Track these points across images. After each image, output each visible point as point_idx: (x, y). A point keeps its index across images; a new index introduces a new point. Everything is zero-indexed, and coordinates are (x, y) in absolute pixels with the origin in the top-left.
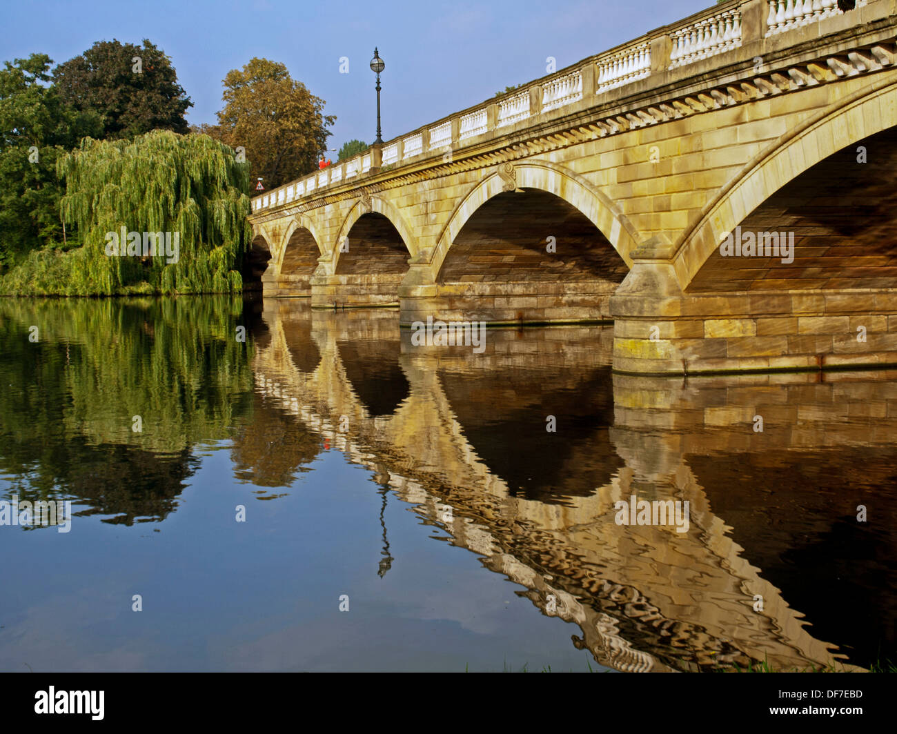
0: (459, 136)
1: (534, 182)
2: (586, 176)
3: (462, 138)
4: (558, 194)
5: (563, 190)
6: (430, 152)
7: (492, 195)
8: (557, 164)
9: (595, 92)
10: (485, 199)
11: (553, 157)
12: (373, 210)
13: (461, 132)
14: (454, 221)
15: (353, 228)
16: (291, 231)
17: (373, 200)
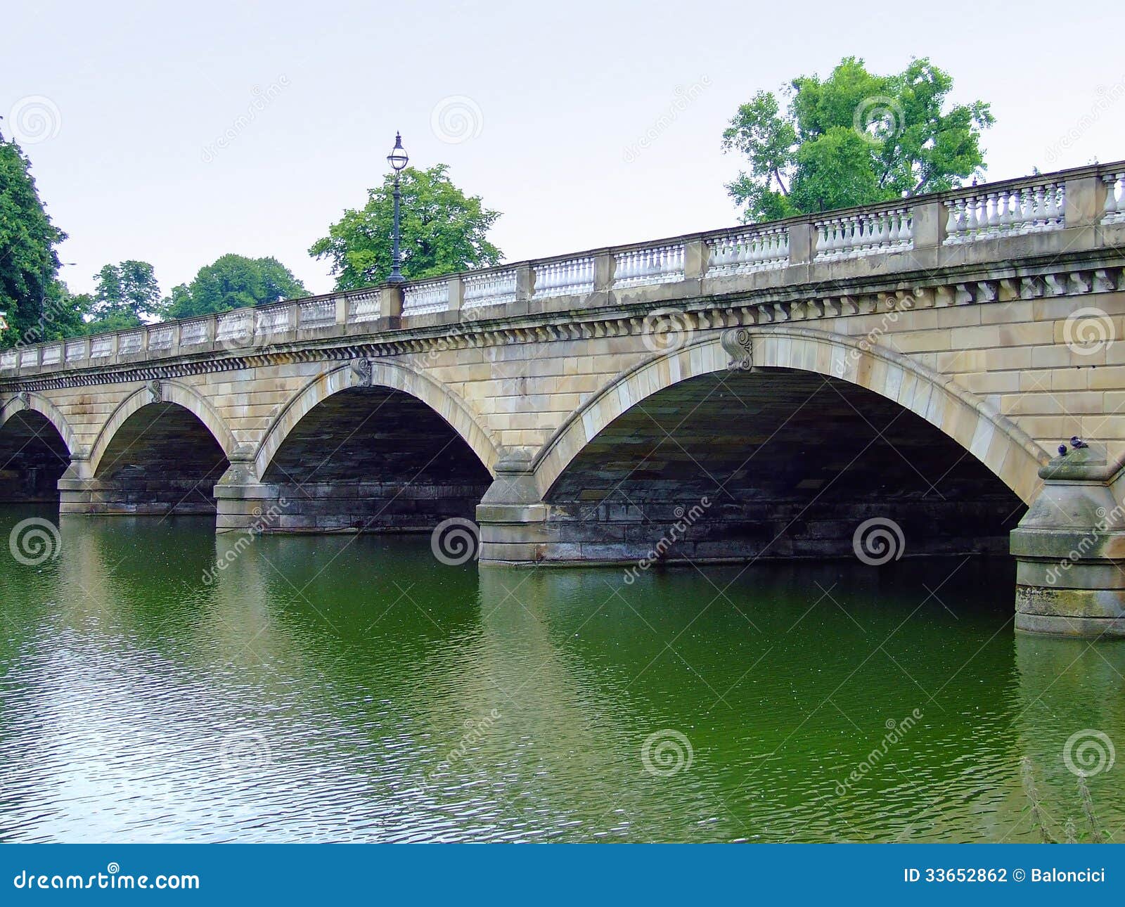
0: (611, 281)
1: (796, 359)
2: (918, 357)
3: (619, 284)
4: (853, 380)
5: (863, 373)
6: (538, 303)
7: (694, 372)
8: (852, 336)
9: (940, 242)
10: (676, 378)
11: (842, 326)
12: (375, 382)
13: (616, 275)
14: (595, 409)
15: (316, 410)
16: (133, 406)
17: (375, 367)
